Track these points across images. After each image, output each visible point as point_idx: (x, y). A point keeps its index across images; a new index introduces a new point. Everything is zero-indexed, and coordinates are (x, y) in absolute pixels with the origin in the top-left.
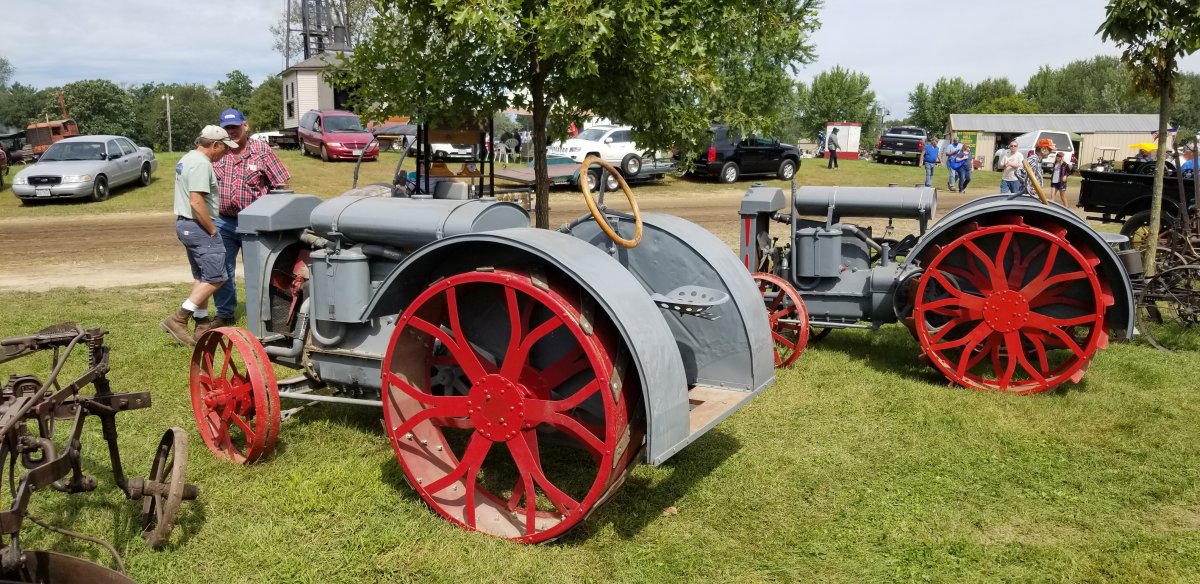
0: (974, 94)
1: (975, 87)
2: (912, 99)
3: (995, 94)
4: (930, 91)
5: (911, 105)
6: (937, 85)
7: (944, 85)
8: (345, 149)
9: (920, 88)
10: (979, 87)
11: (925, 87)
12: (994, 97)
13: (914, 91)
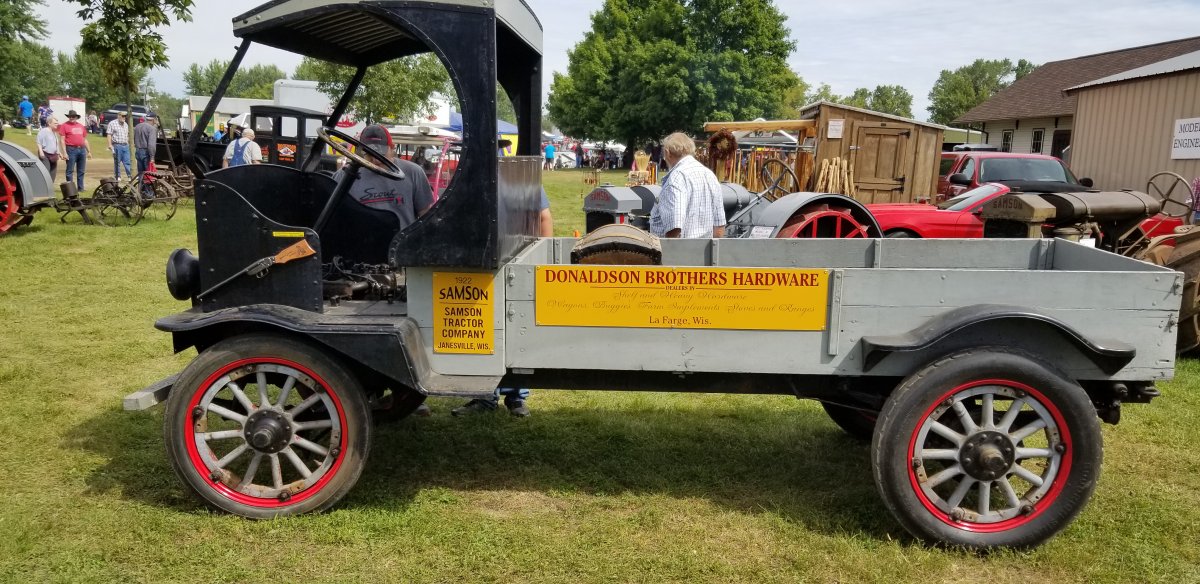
0: (247, 78)
1: (248, 71)
2: (187, 78)
3: (268, 80)
4: (204, 71)
5: (186, 84)
6: (211, 67)
7: (218, 67)
9: (194, 68)
10: (251, 71)
11: (199, 67)
12: (266, 82)
13: (188, 71)
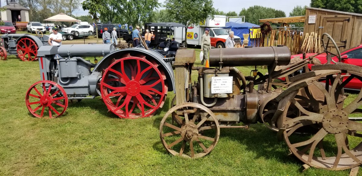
8: (6, 30)
